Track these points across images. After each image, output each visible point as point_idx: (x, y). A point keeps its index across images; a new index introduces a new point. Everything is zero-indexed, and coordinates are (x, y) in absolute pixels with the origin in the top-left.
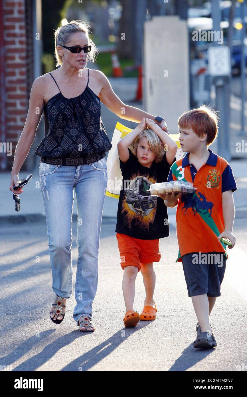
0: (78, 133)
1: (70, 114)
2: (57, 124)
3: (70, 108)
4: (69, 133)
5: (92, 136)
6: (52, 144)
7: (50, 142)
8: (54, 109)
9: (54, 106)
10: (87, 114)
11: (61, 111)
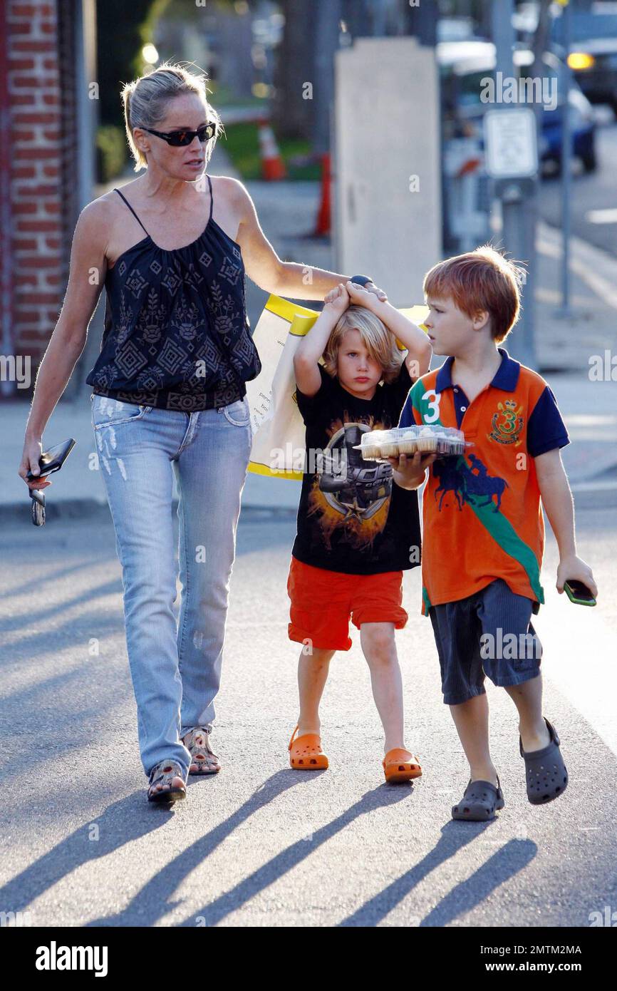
0: (198, 333)
1: (175, 288)
2: (145, 312)
3: (173, 272)
4: (178, 334)
5: (227, 341)
6: (135, 361)
7: (130, 357)
8: (135, 276)
9: (136, 269)
10: (215, 287)
11: (154, 282)
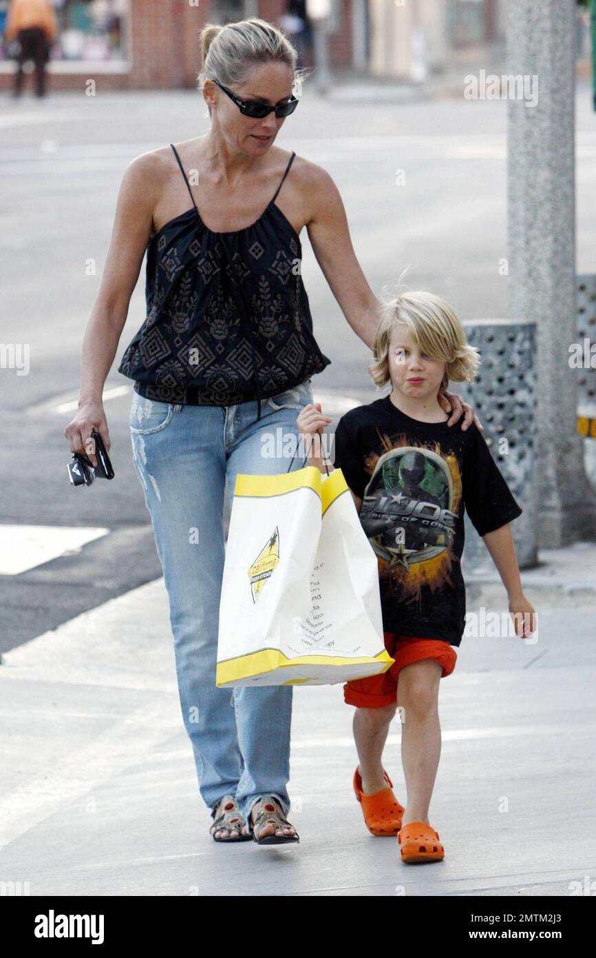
1: (209, 275)
2: (175, 296)
3: (212, 257)
5: (270, 346)
9: (175, 247)
10: (264, 283)
11: (190, 265)
